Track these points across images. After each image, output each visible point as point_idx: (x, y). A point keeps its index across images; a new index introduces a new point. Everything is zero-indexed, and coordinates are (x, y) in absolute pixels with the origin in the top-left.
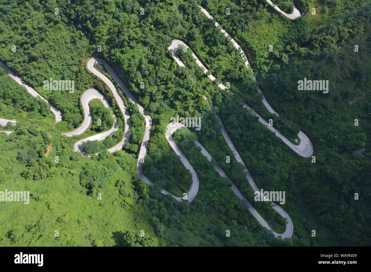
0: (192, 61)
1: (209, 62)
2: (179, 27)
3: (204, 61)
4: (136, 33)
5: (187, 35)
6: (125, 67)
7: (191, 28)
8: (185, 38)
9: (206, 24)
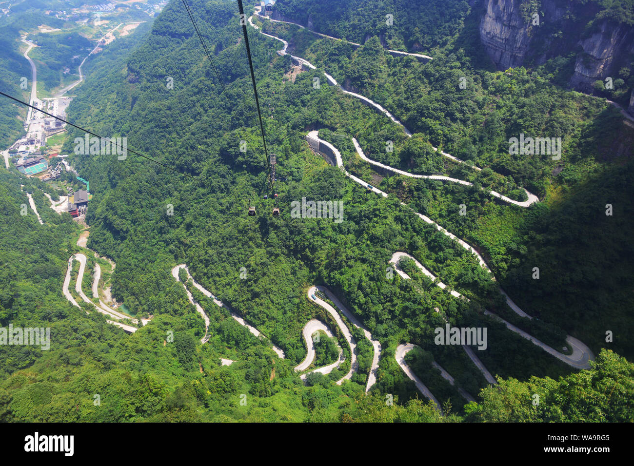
0: (417, 271)
1: (437, 270)
2: (399, 238)
3: (432, 269)
4: (353, 252)
5: (409, 246)
6: (345, 288)
7: (412, 237)
8: (407, 249)
9: (427, 230)
